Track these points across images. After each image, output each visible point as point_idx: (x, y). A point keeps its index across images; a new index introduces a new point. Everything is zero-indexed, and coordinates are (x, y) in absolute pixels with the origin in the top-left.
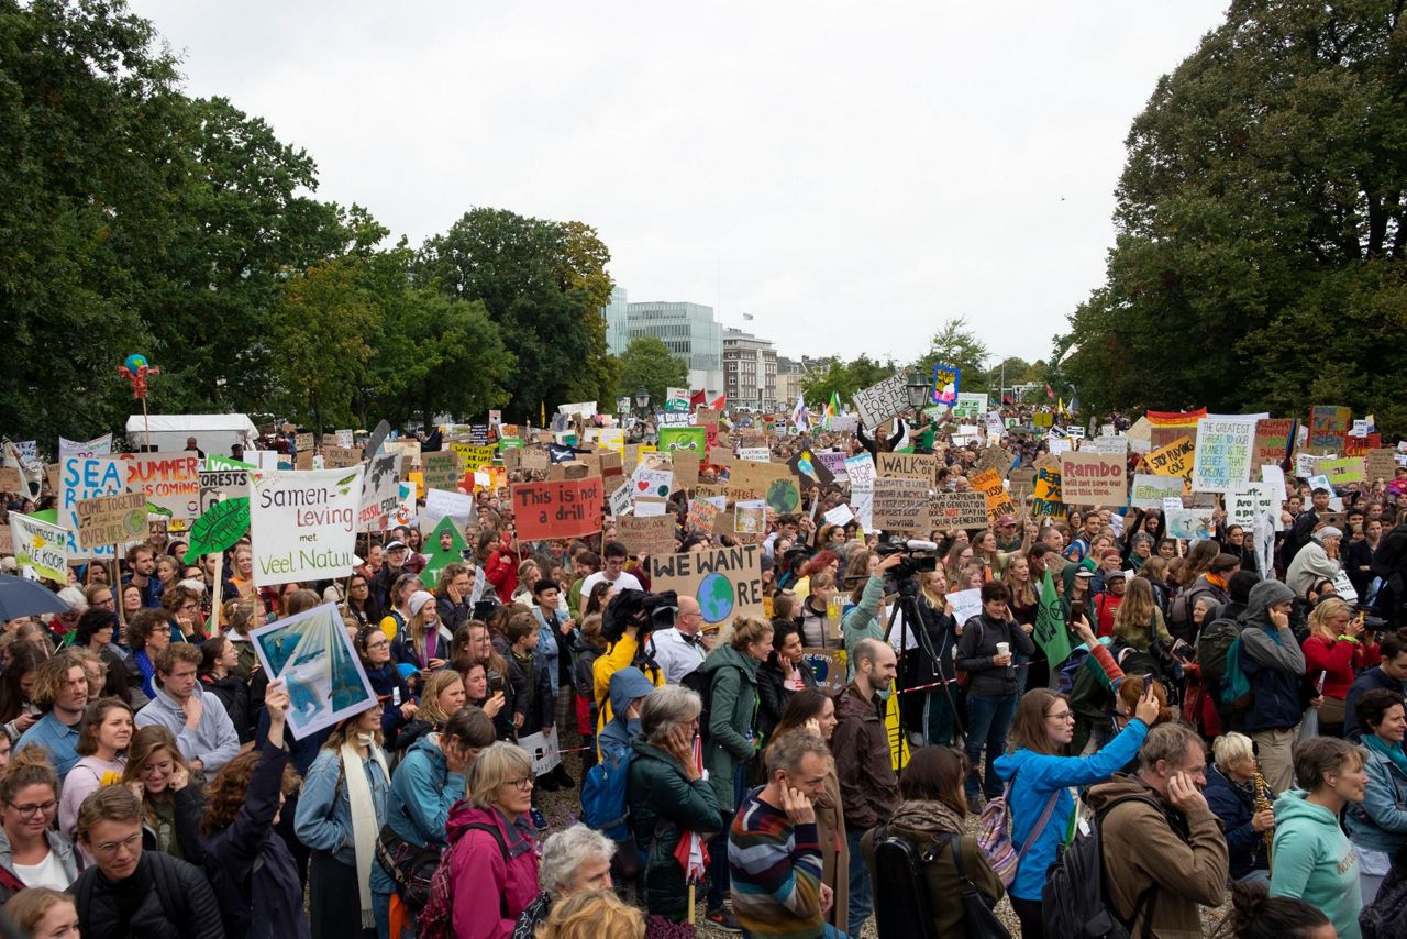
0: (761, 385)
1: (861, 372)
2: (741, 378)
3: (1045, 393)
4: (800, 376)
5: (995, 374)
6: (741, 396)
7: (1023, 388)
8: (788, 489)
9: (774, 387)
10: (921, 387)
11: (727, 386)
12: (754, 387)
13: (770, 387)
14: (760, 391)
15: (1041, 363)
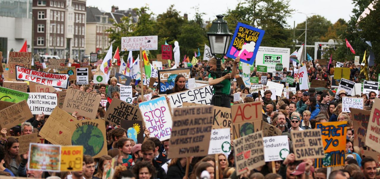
0: (70, 34)
1: (169, 24)
2: (49, 26)
3: (345, 50)
4: (109, 26)
5: (299, 31)
6: (49, 45)
7: (325, 45)
8: (93, 132)
9: (83, 37)
10: (221, 36)
11: (35, 34)
12: (62, 35)
13: (79, 37)
14: (69, 40)
15: (341, 21)
